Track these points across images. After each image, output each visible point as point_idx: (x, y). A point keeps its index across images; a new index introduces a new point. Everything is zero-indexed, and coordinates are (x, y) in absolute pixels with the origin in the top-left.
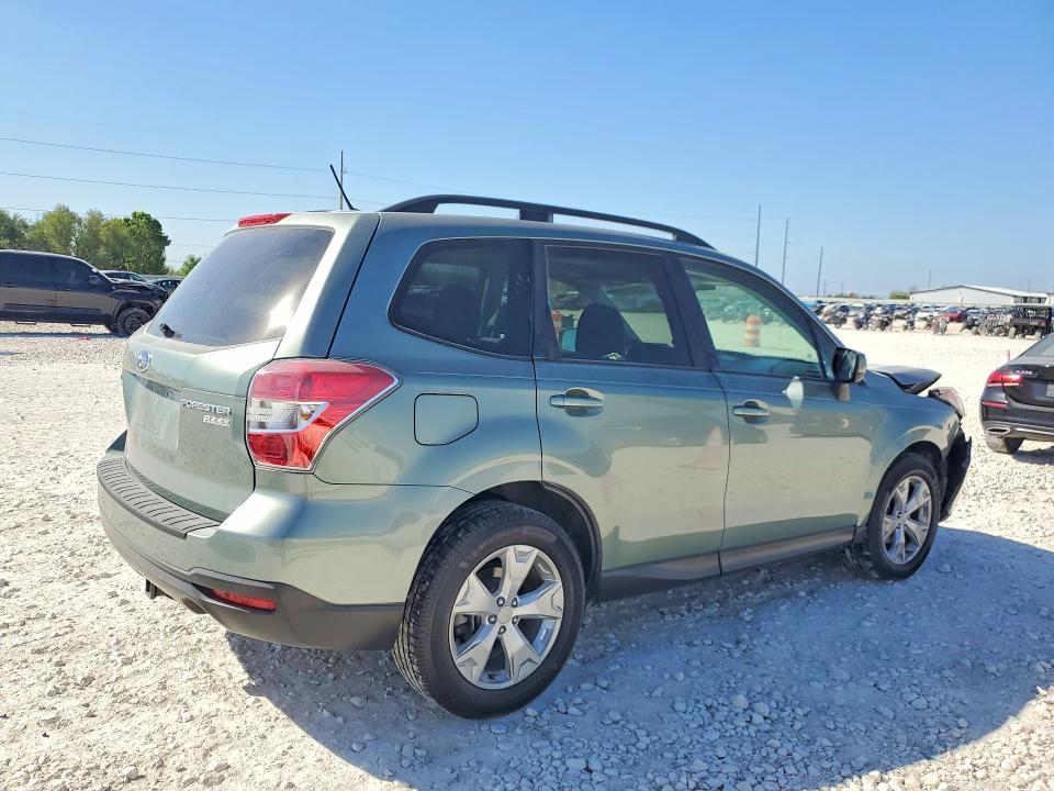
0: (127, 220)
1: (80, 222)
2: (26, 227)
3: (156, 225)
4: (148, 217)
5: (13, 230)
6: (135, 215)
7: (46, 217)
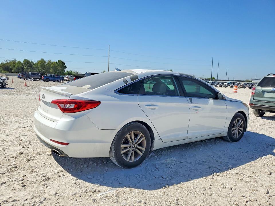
0: (57, 62)
1: (46, 62)
2: (34, 64)
3: (64, 63)
4: (62, 61)
5: (31, 65)
6: (59, 61)
7: (38, 62)
